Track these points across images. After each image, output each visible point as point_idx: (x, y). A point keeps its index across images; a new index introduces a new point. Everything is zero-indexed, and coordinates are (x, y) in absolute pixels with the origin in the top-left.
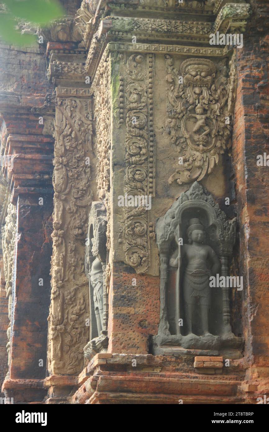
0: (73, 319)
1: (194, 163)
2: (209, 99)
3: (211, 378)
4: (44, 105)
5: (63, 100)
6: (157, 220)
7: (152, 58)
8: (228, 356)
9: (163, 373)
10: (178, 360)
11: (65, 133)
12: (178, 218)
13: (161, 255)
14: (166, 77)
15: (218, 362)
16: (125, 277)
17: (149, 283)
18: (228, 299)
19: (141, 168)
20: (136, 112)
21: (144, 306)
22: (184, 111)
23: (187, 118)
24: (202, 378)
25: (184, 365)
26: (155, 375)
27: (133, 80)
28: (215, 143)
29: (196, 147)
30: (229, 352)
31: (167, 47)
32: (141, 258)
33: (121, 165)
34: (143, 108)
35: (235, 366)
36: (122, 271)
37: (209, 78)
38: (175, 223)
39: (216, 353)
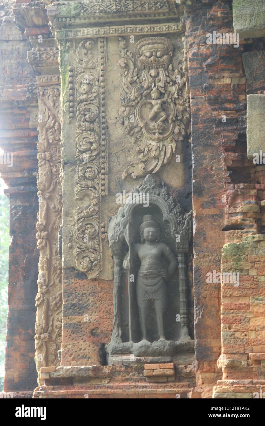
0: (58, 326)
1: (149, 153)
2: (166, 81)
3: (161, 387)
4: (27, 96)
5: (45, 90)
6: (110, 220)
7: (103, 42)
8: (181, 361)
9: (111, 384)
10: (129, 369)
11: (47, 125)
12: (128, 217)
13: (114, 257)
14: (119, 62)
15: (168, 370)
16: (76, 284)
17: (102, 288)
18: (185, 300)
19: (92, 165)
20: (86, 104)
21: (97, 313)
22: (138, 97)
23: (142, 105)
24: (152, 387)
25: (134, 375)
26: (101, 387)
27: (84, 68)
28: (172, 130)
29: (151, 136)
30: (184, 357)
31: (118, 29)
32: (92, 262)
33: (72, 163)
34: (94, 99)
35: (187, 372)
36: (73, 277)
37: (165, 57)
38: (125, 222)
39: (168, 359)
